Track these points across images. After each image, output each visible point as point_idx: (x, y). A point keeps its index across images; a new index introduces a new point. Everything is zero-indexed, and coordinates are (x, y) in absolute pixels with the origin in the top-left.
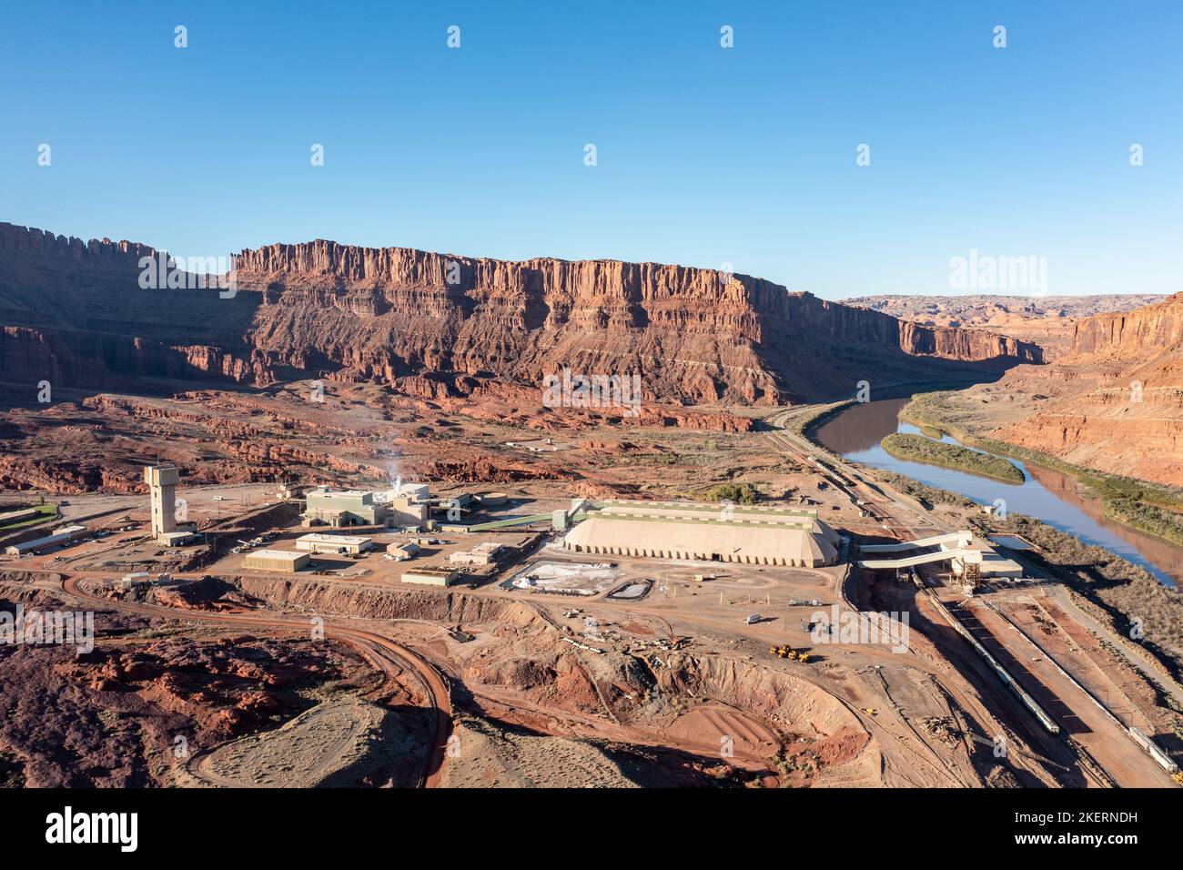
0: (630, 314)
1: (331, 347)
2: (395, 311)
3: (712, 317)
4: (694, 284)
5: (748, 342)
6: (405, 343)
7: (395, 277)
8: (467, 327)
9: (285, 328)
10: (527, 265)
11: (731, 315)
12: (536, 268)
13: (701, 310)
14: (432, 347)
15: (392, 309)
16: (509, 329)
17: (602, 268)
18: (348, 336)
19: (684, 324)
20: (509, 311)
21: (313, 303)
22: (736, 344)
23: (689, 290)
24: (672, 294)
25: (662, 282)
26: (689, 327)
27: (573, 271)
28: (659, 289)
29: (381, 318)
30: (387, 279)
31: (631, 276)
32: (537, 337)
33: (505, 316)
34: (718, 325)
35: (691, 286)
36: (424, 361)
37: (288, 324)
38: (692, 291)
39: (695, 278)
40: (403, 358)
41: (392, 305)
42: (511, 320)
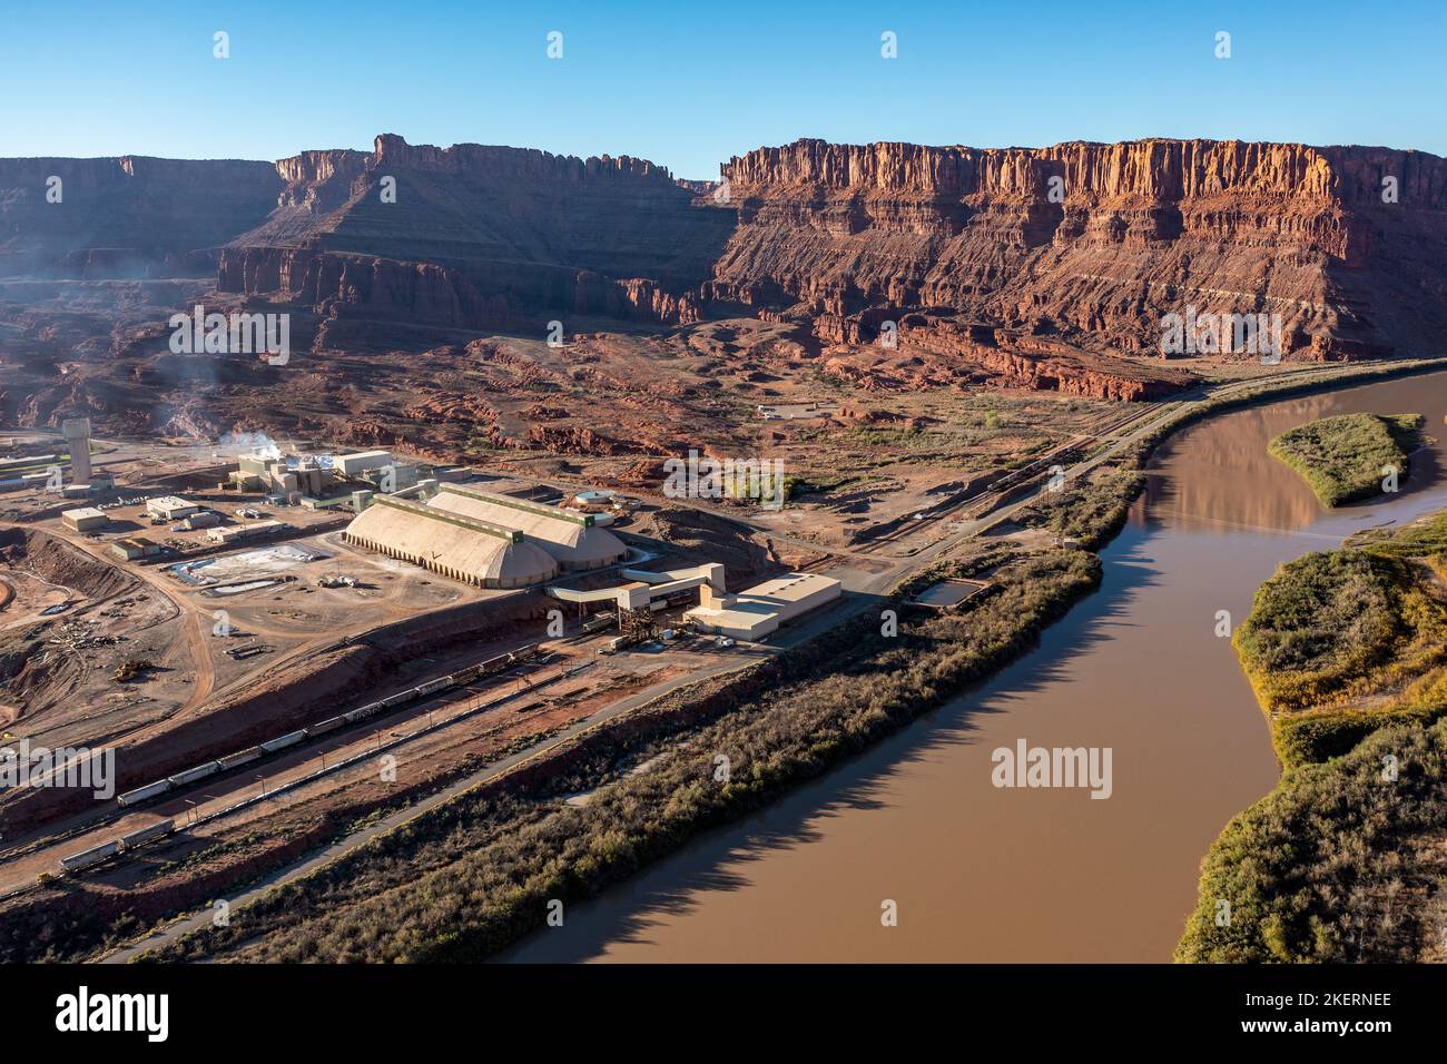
0: (1153, 221)
1: (789, 277)
2: (874, 227)
3: (1274, 221)
4: (1259, 169)
5: (1321, 255)
6: (871, 270)
7: (881, 182)
8: (954, 246)
9: (748, 253)
10: (1044, 155)
11: (1301, 216)
12: (1055, 158)
13: (1262, 209)
14: (900, 275)
15: (871, 226)
16: (1004, 248)
17: (1131, 152)
18: (812, 262)
19: (1233, 232)
20: (1009, 221)
21: (786, 221)
22: (1300, 262)
23: (1250, 179)
24: (1225, 185)
25: (1212, 168)
26: (1240, 236)
27: (1101, 159)
28: (1207, 180)
29: (857, 238)
30: (872, 185)
31: (1166, 162)
32: (1038, 258)
33: (1001, 230)
34: (1283, 232)
35: (1255, 174)
36: (887, 293)
37: (752, 249)
38: (1255, 180)
39: (1262, 161)
40: (863, 290)
41: (872, 219)
42: (1008, 234)
